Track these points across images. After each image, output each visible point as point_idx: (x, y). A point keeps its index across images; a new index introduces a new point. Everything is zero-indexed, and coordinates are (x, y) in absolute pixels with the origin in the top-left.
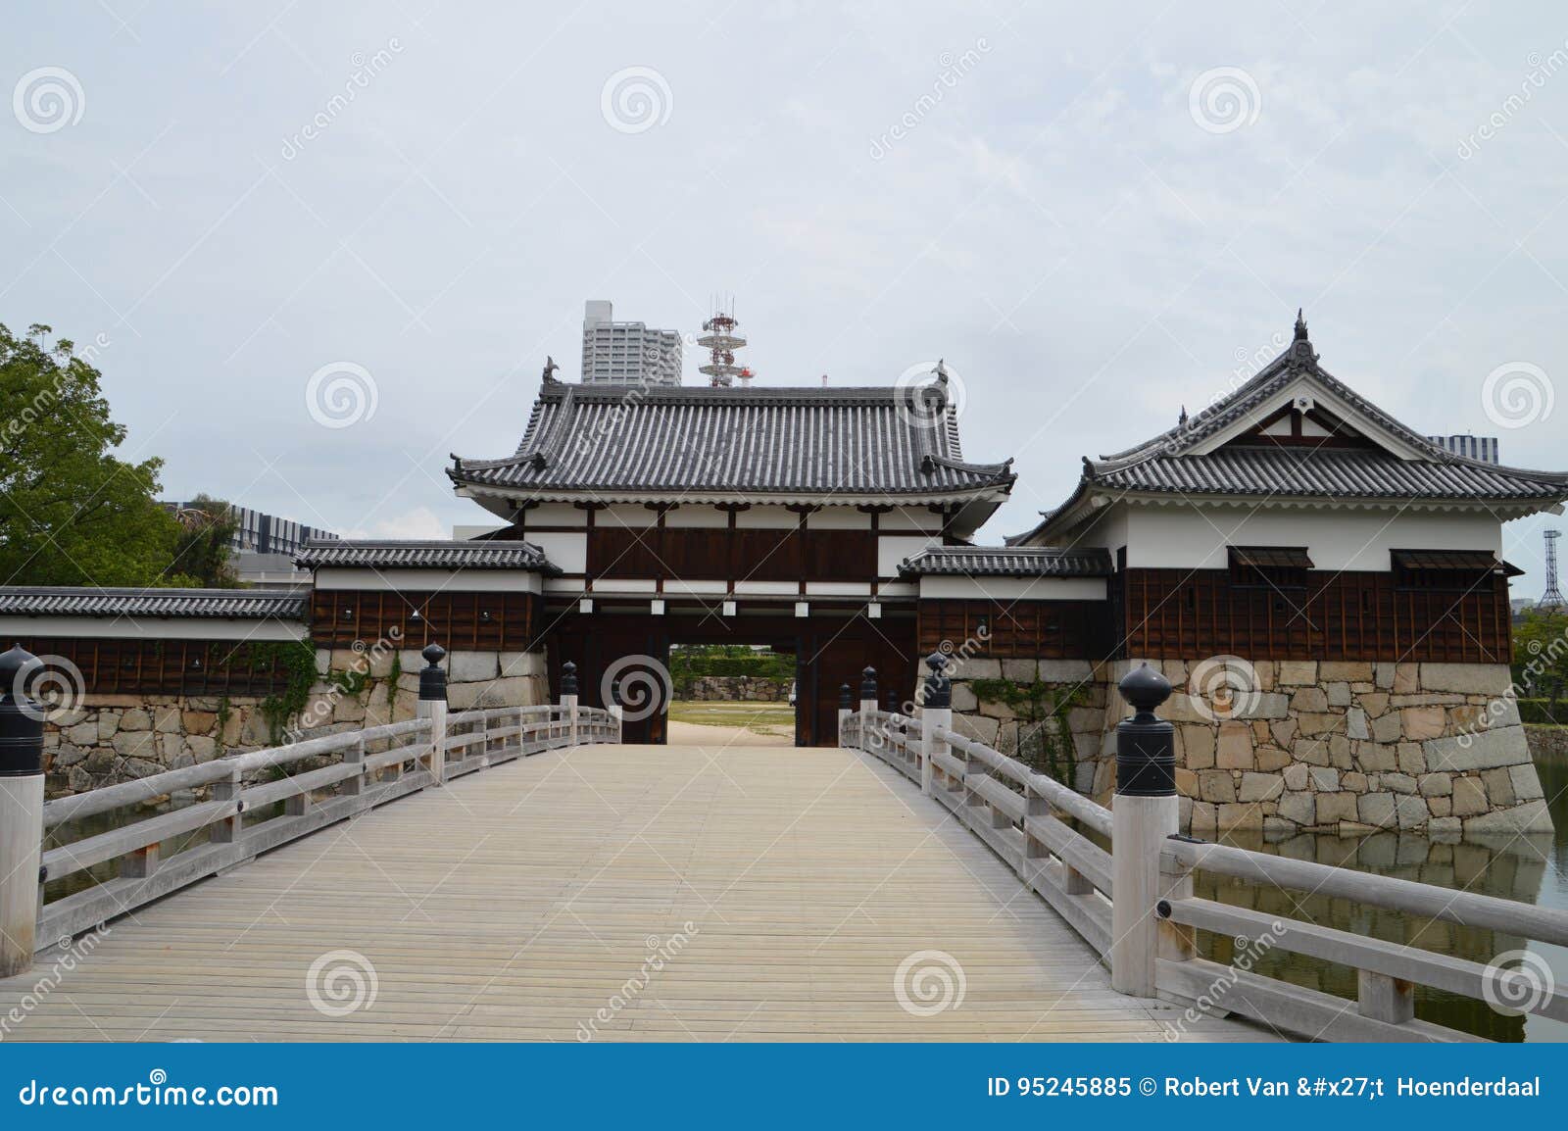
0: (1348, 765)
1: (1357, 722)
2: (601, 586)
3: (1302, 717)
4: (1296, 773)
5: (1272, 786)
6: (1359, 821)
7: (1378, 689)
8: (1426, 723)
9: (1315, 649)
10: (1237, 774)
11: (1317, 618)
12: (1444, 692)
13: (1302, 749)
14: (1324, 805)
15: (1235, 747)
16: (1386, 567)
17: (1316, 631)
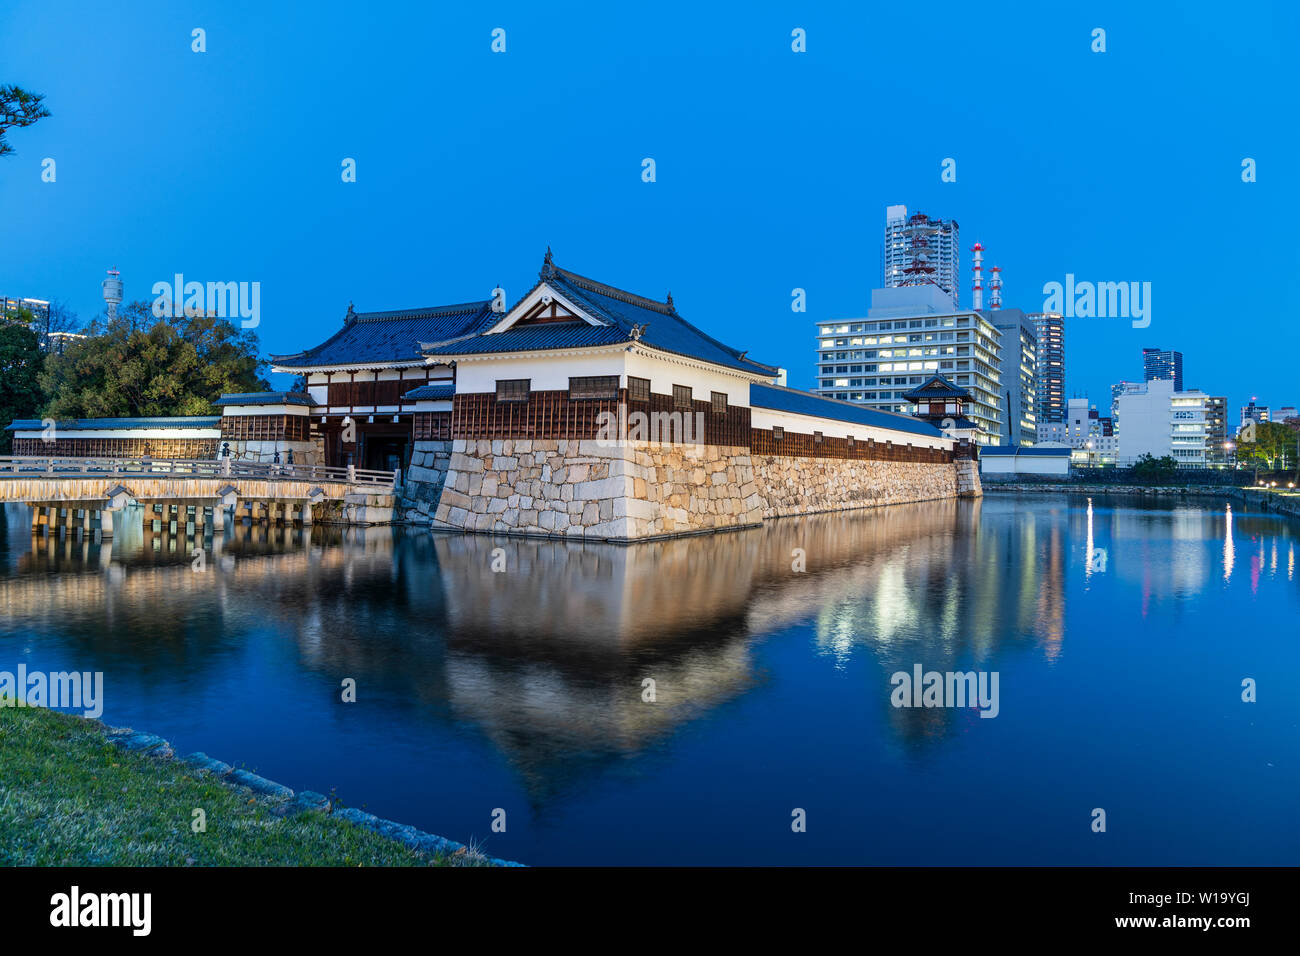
0: (537, 494)
1: (547, 470)
2: (334, 410)
3: (522, 470)
4: (514, 500)
5: (502, 505)
6: (538, 526)
7: (559, 455)
8: (578, 474)
9: (530, 433)
10: (489, 499)
11: (531, 417)
12: (590, 457)
13: (521, 486)
14: (523, 516)
15: (490, 485)
16: (566, 387)
17: (531, 424)
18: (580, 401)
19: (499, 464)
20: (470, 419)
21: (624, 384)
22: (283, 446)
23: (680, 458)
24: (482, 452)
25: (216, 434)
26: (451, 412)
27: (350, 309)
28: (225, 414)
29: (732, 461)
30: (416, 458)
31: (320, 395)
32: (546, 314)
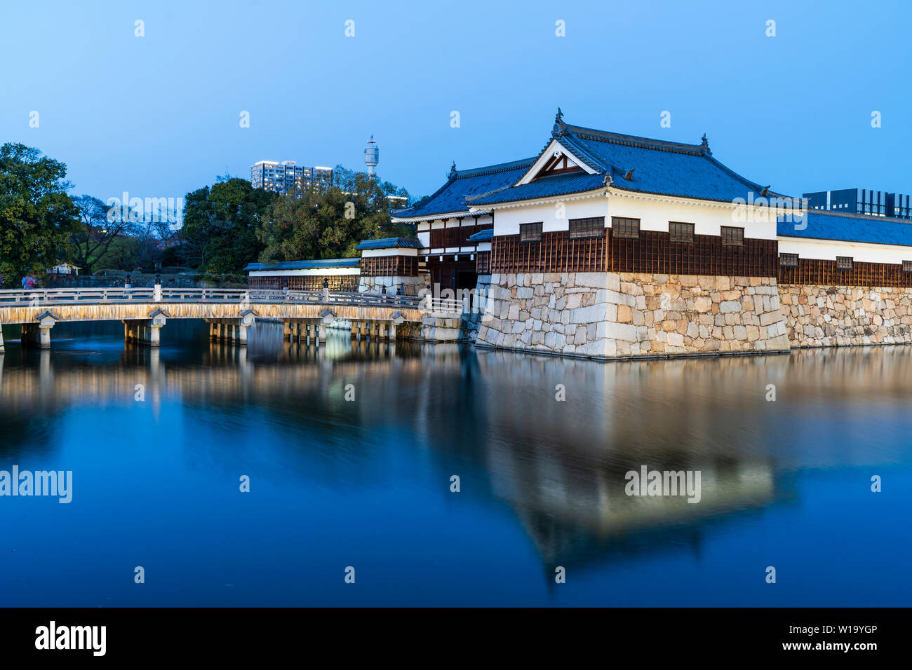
0: (545, 318)
1: (553, 298)
2: (434, 251)
3: (536, 298)
4: (529, 323)
5: (521, 327)
6: (544, 345)
7: (562, 286)
8: (574, 301)
9: (542, 268)
10: (513, 322)
11: (543, 254)
12: (583, 287)
13: (534, 311)
14: (534, 336)
15: (514, 311)
16: (566, 228)
17: (543, 259)
18: (576, 240)
19: (522, 293)
20: (502, 256)
21: (608, 224)
22: (397, 280)
23: (679, 288)
24: (510, 284)
25: (357, 271)
26: (489, 252)
27: (453, 167)
28: (363, 256)
29: (751, 291)
31: (425, 239)
32: (560, 166)
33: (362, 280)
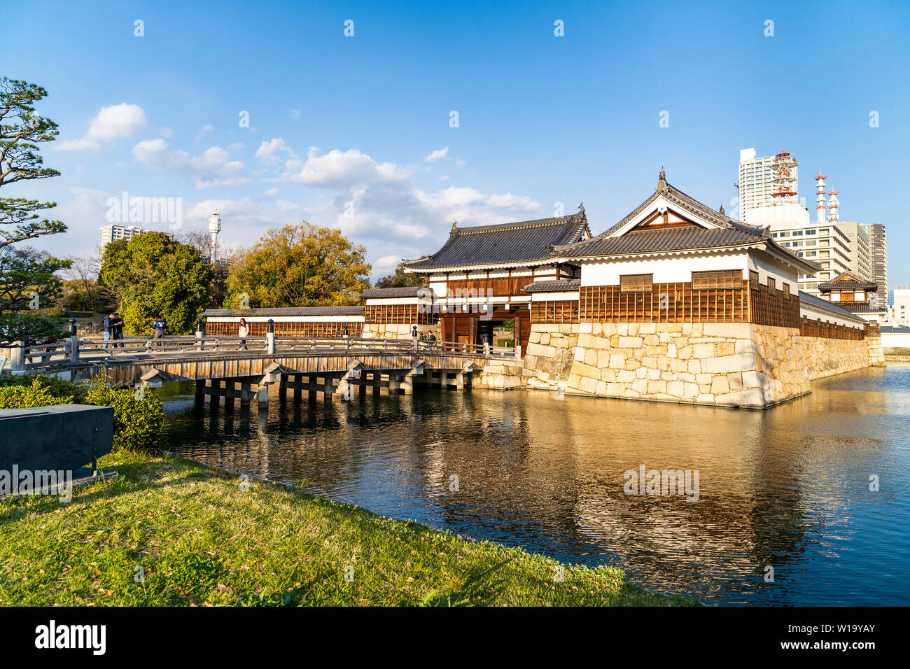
0: (664, 368)
1: (672, 348)
3: (648, 347)
4: (641, 372)
5: (631, 376)
6: (666, 393)
7: (683, 335)
8: (703, 351)
9: (654, 318)
10: (617, 371)
11: (656, 305)
12: (715, 337)
13: (646, 361)
14: (651, 385)
15: (618, 360)
16: (689, 279)
17: (656, 310)
18: (703, 291)
19: (624, 342)
20: (596, 306)
22: (418, 328)
24: (607, 333)
26: (578, 301)
27: (454, 225)
28: (368, 304)
29: (793, 340)
30: (533, 337)
31: (440, 289)
32: (660, 221)
33: (367, 327)
